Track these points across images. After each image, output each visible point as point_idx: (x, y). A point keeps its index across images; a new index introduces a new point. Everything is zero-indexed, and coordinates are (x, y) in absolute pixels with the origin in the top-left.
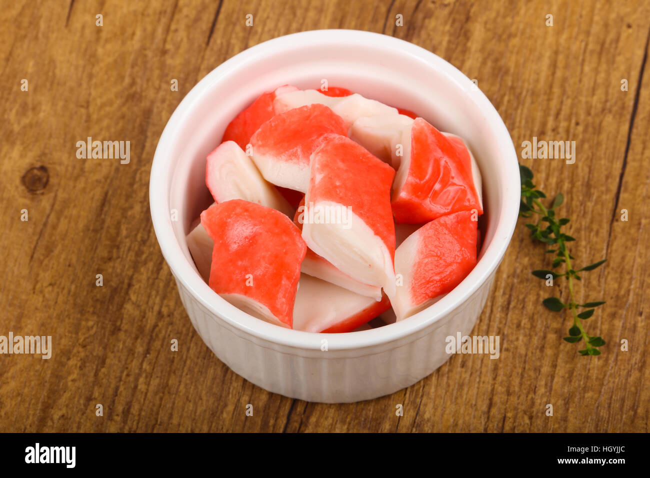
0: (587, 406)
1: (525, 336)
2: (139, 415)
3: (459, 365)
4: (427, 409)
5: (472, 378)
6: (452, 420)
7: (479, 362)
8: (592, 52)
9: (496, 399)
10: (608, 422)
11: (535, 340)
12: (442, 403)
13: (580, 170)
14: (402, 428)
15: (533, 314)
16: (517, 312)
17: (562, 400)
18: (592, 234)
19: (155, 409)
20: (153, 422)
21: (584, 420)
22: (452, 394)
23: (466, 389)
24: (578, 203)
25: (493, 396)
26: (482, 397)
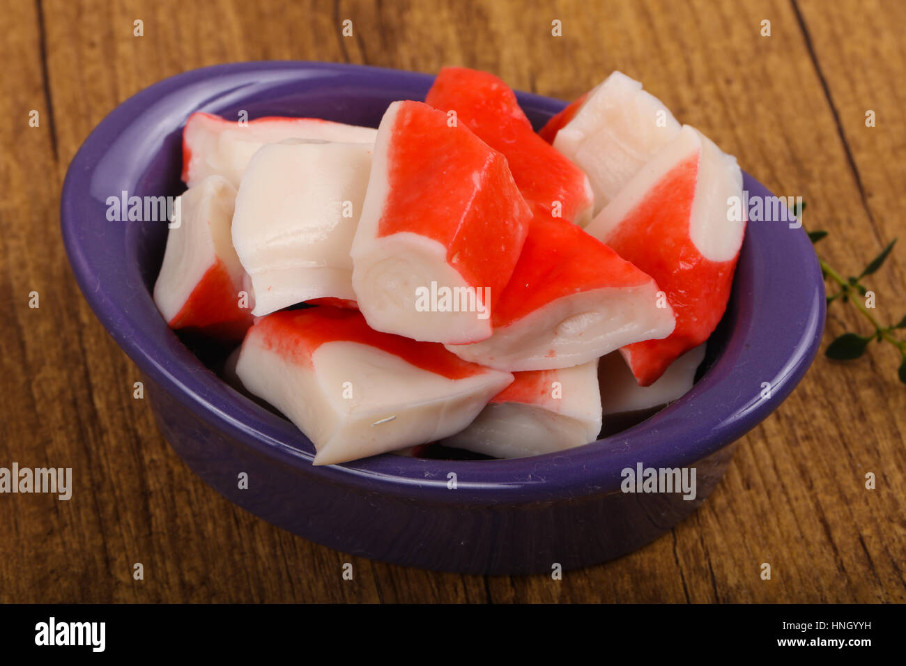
1: (823, 407)
3: (741, 488)
4: (725, 572)
5: (773, 499)
7: (771, 472)
9: (830, 516)
11: (843, 409)
12: (745, 552)
18: (844, 226)
22: (754, 534)
23: (773, 521)
25: (823, 515)
26: (807, 521)
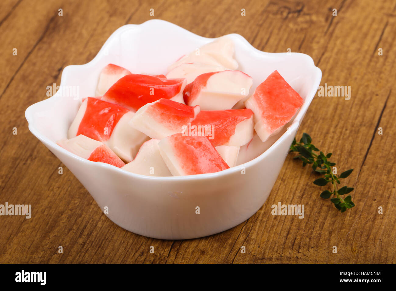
0: (342, 235)
2: (96, 236)
6: (266, 239)
8: (356, 105)
10: (353, 241)
13: (346, 146)
14: (239, 242)
15: (316, 200)
16: (307, 199)
17: (328, 232)
19: (105, 234)
20: (103, 238)
21: (339, 240)
24: (344, 159)
